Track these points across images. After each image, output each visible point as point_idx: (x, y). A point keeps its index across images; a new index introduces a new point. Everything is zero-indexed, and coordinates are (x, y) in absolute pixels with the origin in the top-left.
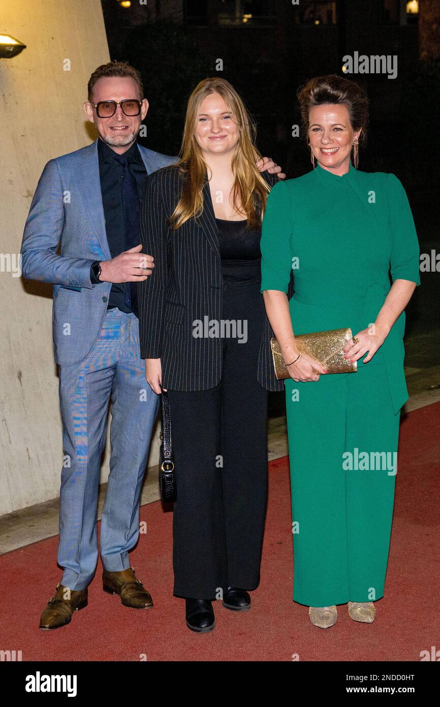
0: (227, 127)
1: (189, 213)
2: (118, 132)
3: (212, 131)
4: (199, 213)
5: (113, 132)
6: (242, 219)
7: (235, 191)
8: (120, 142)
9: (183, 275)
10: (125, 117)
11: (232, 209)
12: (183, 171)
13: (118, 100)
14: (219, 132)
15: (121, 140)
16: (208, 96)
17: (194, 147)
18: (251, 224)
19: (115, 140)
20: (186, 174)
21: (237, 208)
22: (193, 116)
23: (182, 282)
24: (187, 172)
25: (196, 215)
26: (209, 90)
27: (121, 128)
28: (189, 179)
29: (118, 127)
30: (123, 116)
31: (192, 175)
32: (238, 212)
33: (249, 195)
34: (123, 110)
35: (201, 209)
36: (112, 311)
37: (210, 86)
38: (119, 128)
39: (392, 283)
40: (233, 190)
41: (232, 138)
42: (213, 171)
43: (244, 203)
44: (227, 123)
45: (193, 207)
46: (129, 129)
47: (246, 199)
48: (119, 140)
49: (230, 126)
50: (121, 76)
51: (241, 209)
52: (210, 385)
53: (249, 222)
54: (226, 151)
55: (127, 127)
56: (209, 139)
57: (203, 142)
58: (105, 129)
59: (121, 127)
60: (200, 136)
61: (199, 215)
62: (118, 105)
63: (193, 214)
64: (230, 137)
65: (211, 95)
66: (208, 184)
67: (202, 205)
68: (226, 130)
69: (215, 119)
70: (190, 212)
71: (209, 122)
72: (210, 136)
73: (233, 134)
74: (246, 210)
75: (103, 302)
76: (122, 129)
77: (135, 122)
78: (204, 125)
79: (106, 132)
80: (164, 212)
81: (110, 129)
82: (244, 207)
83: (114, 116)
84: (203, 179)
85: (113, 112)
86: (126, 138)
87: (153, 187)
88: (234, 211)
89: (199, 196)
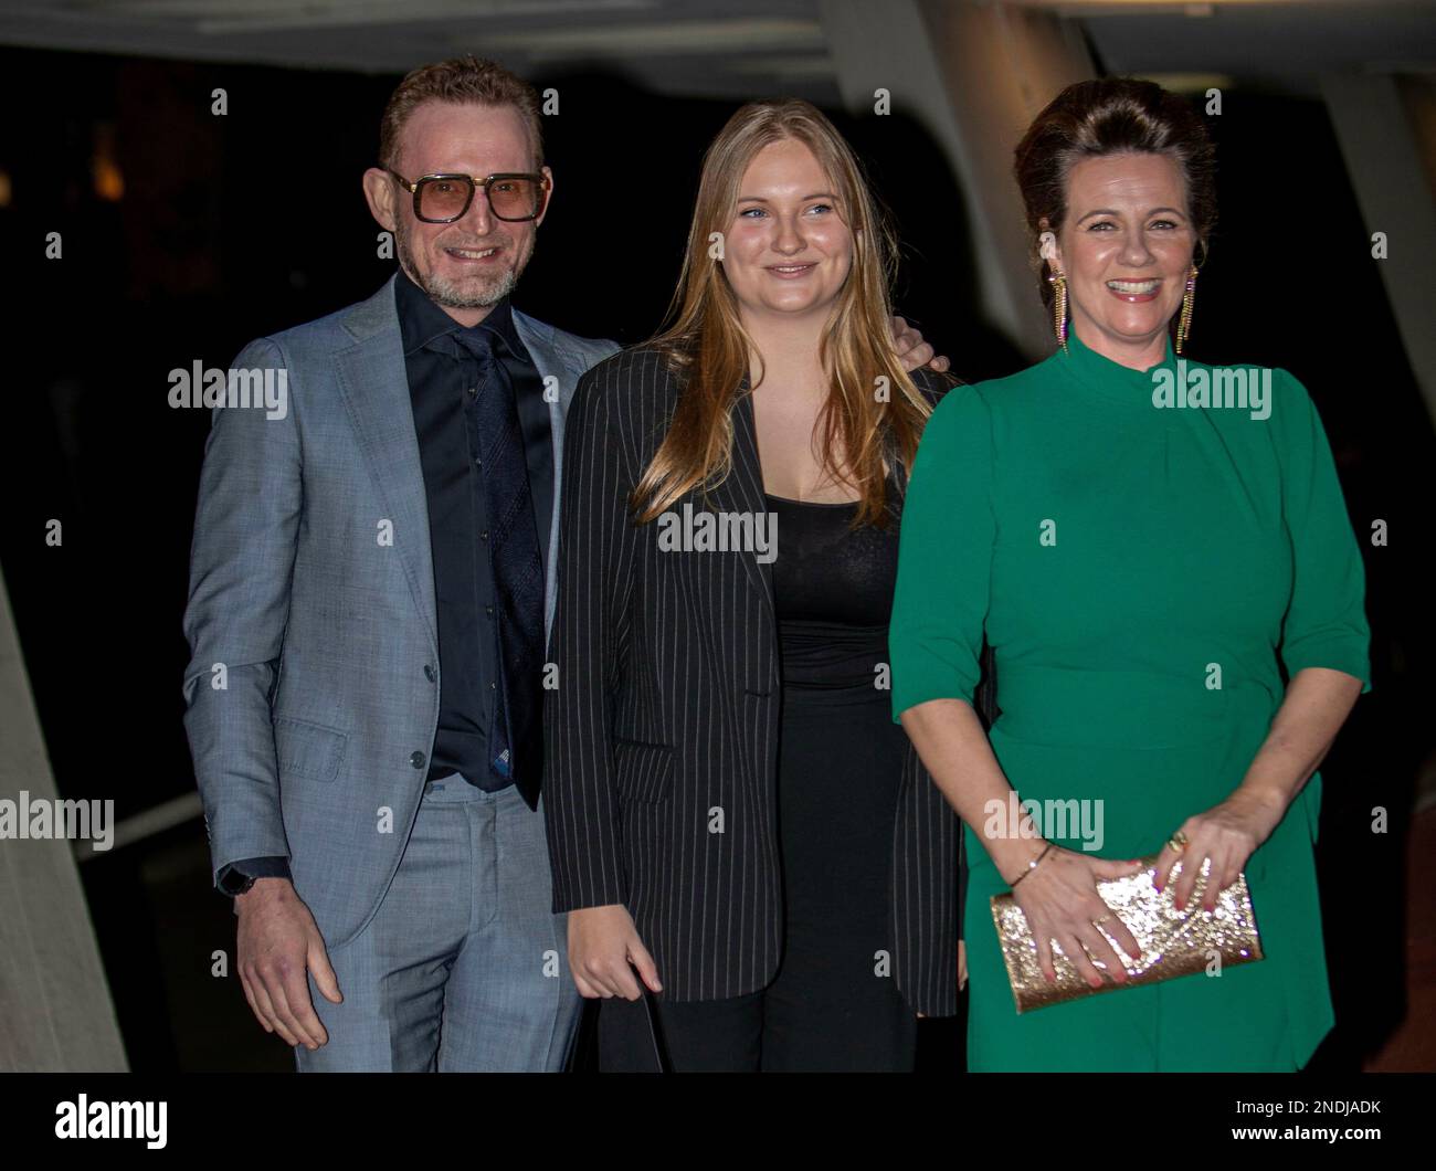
0: (821, 238)
1: (690, 478)
2: (469, 264)
3: (776, 247)
4: (718, 477)
5: (457, 266)
6: (847, 501)
7: (828, 423)
8: (475, 294)
9: (669, 656)
10: (497, 223)
11: (818, 469)
12: (680, 360)
13: (479, 173)
14: (796, 251)
15: (480, 288)
16: (768, 146)
17: (716, 293)
18: (868, 513)
19: (460, 289)
20: (686, 369)
21: (833, 465)
22: (720, 201)
23: (668, 677)
24: (693, 363)
25: (709, 484)
26: (769, 132)
27: (480, 255)
28: (697, 383)
29: (472, 250)
30: (490, 219)
31: (706, 372)
32: (836, 478)
33: (870, 433)
34: (490, 204)
35: (726, 464)
36: (442, 787)
37: (775, 117)
38: (474, 255)
39: (1286, 679)
40: (825, 416)
41: (831, 271)
42: (767, 363)
43: (852, 456)
44: (821, 226)
45: (703, 461)
46: (502, 258)
47: (861, 443)
48: (472, 289)
49: (827, 237)
50: (490, 102)
51: (845, 470)
52: (747, 982)
53: (863, 510)
54: (813, 307)
55: (497, 252)
56: (765, 272)
57: (747, 278)
58: (433, 255)
59: (483, 250)
60: (741, 260)
61: (717, 481)
62: (480, 189)
63: (702, 479)
64: (826, 267)
65: (777, 144)
66: (750, 396)
67: (729, 456)
68: (817, 245)
69: (785, 211)
70: (694, 472)
71: (769, 221)
72: (769, 264)
73: (835, 257)
74: (859, 473)
75: (412, 768)
76: (483, 257)
77: (524, 237)
78: (751, 230)
79: (433, 263)
80: (623, 468)
81: (446, 256)
82: (852, 465)
83: (465, 218)
84: (737, 387)
85: (461, 208)
86: (493, 284)
87: (593, 402)
88: (825, 475)
89: (722, 430)
